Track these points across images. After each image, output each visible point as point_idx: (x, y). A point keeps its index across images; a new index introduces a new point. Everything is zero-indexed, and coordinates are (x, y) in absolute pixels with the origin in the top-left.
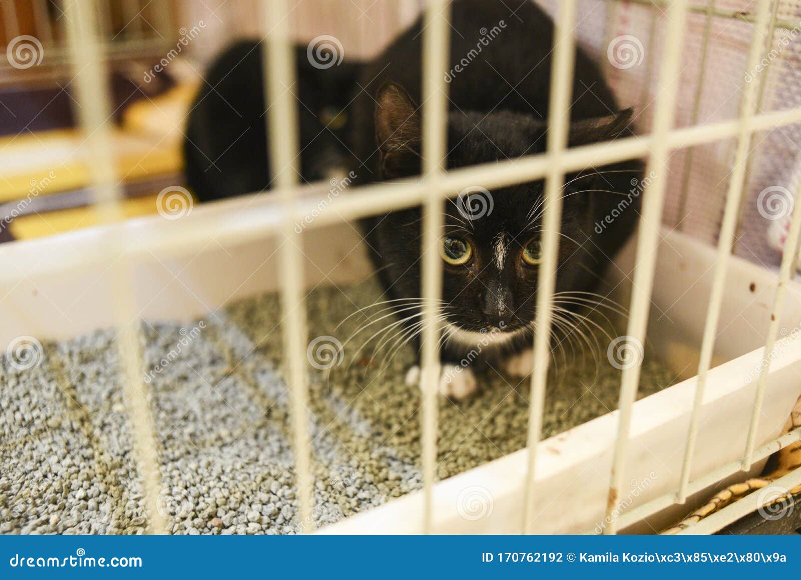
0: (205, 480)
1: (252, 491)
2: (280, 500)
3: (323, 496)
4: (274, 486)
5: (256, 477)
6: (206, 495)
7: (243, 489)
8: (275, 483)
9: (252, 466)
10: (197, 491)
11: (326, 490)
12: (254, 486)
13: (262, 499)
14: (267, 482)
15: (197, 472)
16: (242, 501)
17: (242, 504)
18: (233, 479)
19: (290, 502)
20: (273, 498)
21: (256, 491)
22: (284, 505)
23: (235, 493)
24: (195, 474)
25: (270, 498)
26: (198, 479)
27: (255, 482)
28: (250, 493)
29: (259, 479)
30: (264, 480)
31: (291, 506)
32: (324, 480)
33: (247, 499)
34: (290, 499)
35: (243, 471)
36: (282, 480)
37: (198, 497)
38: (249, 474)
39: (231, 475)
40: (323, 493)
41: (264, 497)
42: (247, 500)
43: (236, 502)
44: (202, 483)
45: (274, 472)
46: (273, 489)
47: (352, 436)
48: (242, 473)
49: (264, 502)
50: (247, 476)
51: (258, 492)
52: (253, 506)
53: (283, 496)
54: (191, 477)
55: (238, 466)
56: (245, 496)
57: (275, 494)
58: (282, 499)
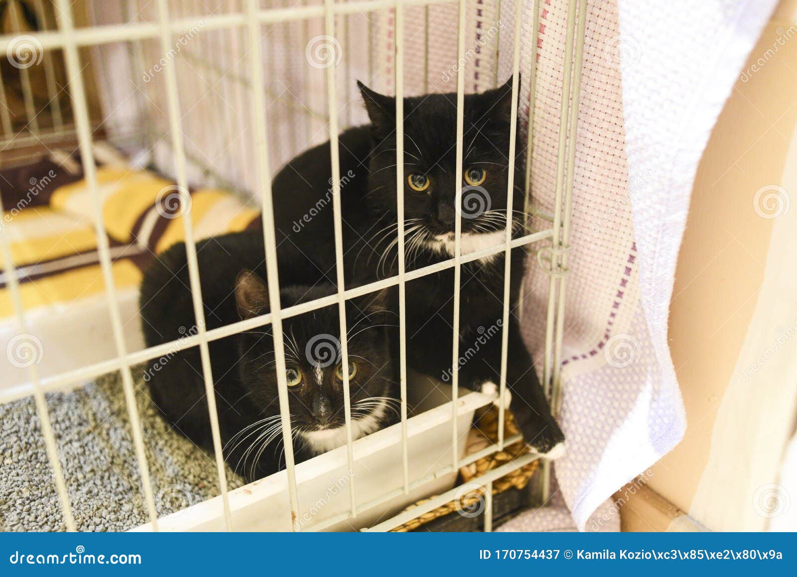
0: (60, 510)
1: (90, 517)
2: (108, 522)
3: (137, 518)
4: (104, 513)
5: (93, 508)
6: (60, 521)
7: (84, 515)
8: (105, 511)
9: (92, 500)
10: (54, 518)
11: (139, 514)
12: (91, 514)
13: (96, 522)
14: (100, 510)
15: (55, 505)
16: (83, 524)
17: (82, 526)
18: (78, 509)
19: (114, 523)
20: (104, 521)
21: (92, 517)
22: (110, 525)
23: (78, 519)
24: (53, 507)
25: (101, 521)
26: (55, 510)
27: (93, 510)
28: (88, 518)
29: (95, 508)
30: (98, 509)
31: (115, 525)
32: (139, 507)
33: (86, 522)
34: (115, 521)
35: (85, 503)
36: (110, 509)
37: (55, 522)
38: (90, 506)
39: (77, 507)
40: (137, 516)
41: (97, 520)
42: (86, 524)
43: (78, 525)
44: (58, 512)
45: (105, 504)
46: (104, 515)
47: (164, 476)
48: (85, 505)
49: (98, 524)
50: (88, 506)
51: (94, 517)
52: (90, 527)
53: (110, 520)
54: (50, 509)
55: (82, 500)
56: (85, 520)
57: (105, 519)
58: (110, 521)
